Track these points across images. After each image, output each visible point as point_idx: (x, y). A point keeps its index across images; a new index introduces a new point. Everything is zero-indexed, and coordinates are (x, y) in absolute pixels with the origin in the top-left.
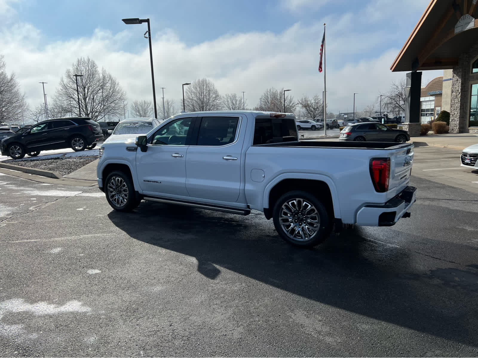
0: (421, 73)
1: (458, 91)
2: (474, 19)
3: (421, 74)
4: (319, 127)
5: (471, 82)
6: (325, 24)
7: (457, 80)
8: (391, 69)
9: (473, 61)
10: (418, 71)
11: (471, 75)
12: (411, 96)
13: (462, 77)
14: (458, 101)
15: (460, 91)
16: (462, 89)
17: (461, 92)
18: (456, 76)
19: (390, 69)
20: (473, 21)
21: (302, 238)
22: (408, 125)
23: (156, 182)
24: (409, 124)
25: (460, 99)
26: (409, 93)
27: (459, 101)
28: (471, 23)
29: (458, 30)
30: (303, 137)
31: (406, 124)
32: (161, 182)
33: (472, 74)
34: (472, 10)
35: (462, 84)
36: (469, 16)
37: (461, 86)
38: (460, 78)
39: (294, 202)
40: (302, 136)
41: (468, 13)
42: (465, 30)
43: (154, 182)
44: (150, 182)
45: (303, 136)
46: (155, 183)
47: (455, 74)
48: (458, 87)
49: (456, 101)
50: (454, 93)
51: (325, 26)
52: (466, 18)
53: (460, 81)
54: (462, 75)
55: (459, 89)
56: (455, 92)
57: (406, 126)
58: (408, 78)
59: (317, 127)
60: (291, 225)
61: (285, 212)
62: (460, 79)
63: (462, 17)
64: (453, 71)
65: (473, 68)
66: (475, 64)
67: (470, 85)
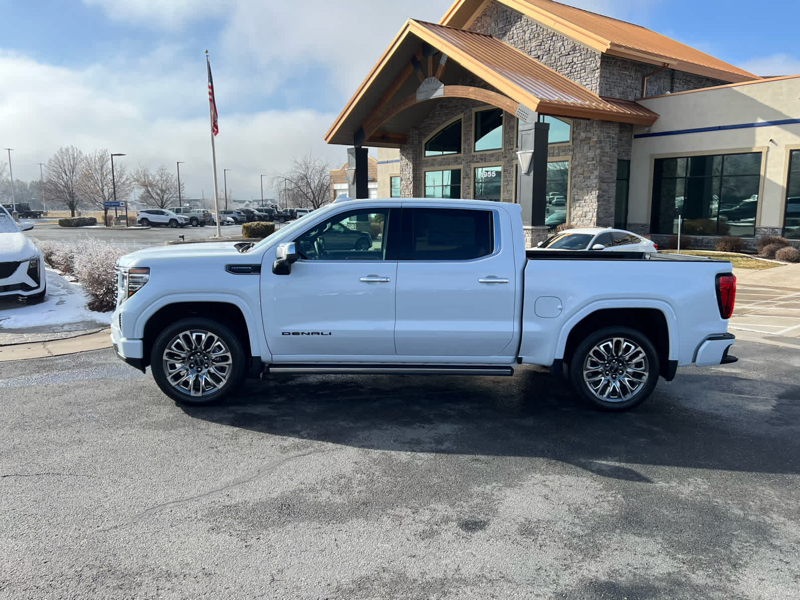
0: (367, 150)
1: (409, 179)
2: (443, 85)
3: (367, 152)
4: (184, 222)
5: (424, 169)
6: (207, 52)
7: (407, 164)
8: (326, 140)
9: (424, 142)
10: (363, 147)
11: (423, 159)
12: (357, 182)
13: (413, 161)
14: (409, 193)
15: (411, 180)
16: (414, 177)
17: (413, 181)
18: (404, 158)
19: (324, 139)
20: (441, 87)
21: (620, 397)
22: (355, 225)
23: (318, 333)
24: (356, 223)
25: (412, 190)
26: (354, 177)
27: (411, 193)
28: (439, 90)
29: (420, 97)
30: (184, 239)
31: (353, 223)
32: (330, 334)
33: (425, 158)
34: (439, 72)
35: (414, 170)
36: (437, 80)
37: (413, 173)
38: (410, 162)
39: (608, 345)
40: (180, 237)
41: (434, 75)
42: (431, 98)
43: (312, 333)
44: (301, 335)
45: (183, 237)
46: (314, 335)
47: (403, 155)
48: (409, 173)
49: (406, 193)
50: (403, 182)
51: (208, 54)
52: (433, 82)
53: (411, 166)
54: (413, 158)
55: (410, 176)
56: (405, 181)
57: (353, 225)
58: (350, 155)
59: (180, 222)
60: (601, 379)
61: (594, 361)
62: (411, 164)
63: (427, 79)
64: (401, 152)
65: (426, 150)
66: (428, 145)
67: (423, 173)
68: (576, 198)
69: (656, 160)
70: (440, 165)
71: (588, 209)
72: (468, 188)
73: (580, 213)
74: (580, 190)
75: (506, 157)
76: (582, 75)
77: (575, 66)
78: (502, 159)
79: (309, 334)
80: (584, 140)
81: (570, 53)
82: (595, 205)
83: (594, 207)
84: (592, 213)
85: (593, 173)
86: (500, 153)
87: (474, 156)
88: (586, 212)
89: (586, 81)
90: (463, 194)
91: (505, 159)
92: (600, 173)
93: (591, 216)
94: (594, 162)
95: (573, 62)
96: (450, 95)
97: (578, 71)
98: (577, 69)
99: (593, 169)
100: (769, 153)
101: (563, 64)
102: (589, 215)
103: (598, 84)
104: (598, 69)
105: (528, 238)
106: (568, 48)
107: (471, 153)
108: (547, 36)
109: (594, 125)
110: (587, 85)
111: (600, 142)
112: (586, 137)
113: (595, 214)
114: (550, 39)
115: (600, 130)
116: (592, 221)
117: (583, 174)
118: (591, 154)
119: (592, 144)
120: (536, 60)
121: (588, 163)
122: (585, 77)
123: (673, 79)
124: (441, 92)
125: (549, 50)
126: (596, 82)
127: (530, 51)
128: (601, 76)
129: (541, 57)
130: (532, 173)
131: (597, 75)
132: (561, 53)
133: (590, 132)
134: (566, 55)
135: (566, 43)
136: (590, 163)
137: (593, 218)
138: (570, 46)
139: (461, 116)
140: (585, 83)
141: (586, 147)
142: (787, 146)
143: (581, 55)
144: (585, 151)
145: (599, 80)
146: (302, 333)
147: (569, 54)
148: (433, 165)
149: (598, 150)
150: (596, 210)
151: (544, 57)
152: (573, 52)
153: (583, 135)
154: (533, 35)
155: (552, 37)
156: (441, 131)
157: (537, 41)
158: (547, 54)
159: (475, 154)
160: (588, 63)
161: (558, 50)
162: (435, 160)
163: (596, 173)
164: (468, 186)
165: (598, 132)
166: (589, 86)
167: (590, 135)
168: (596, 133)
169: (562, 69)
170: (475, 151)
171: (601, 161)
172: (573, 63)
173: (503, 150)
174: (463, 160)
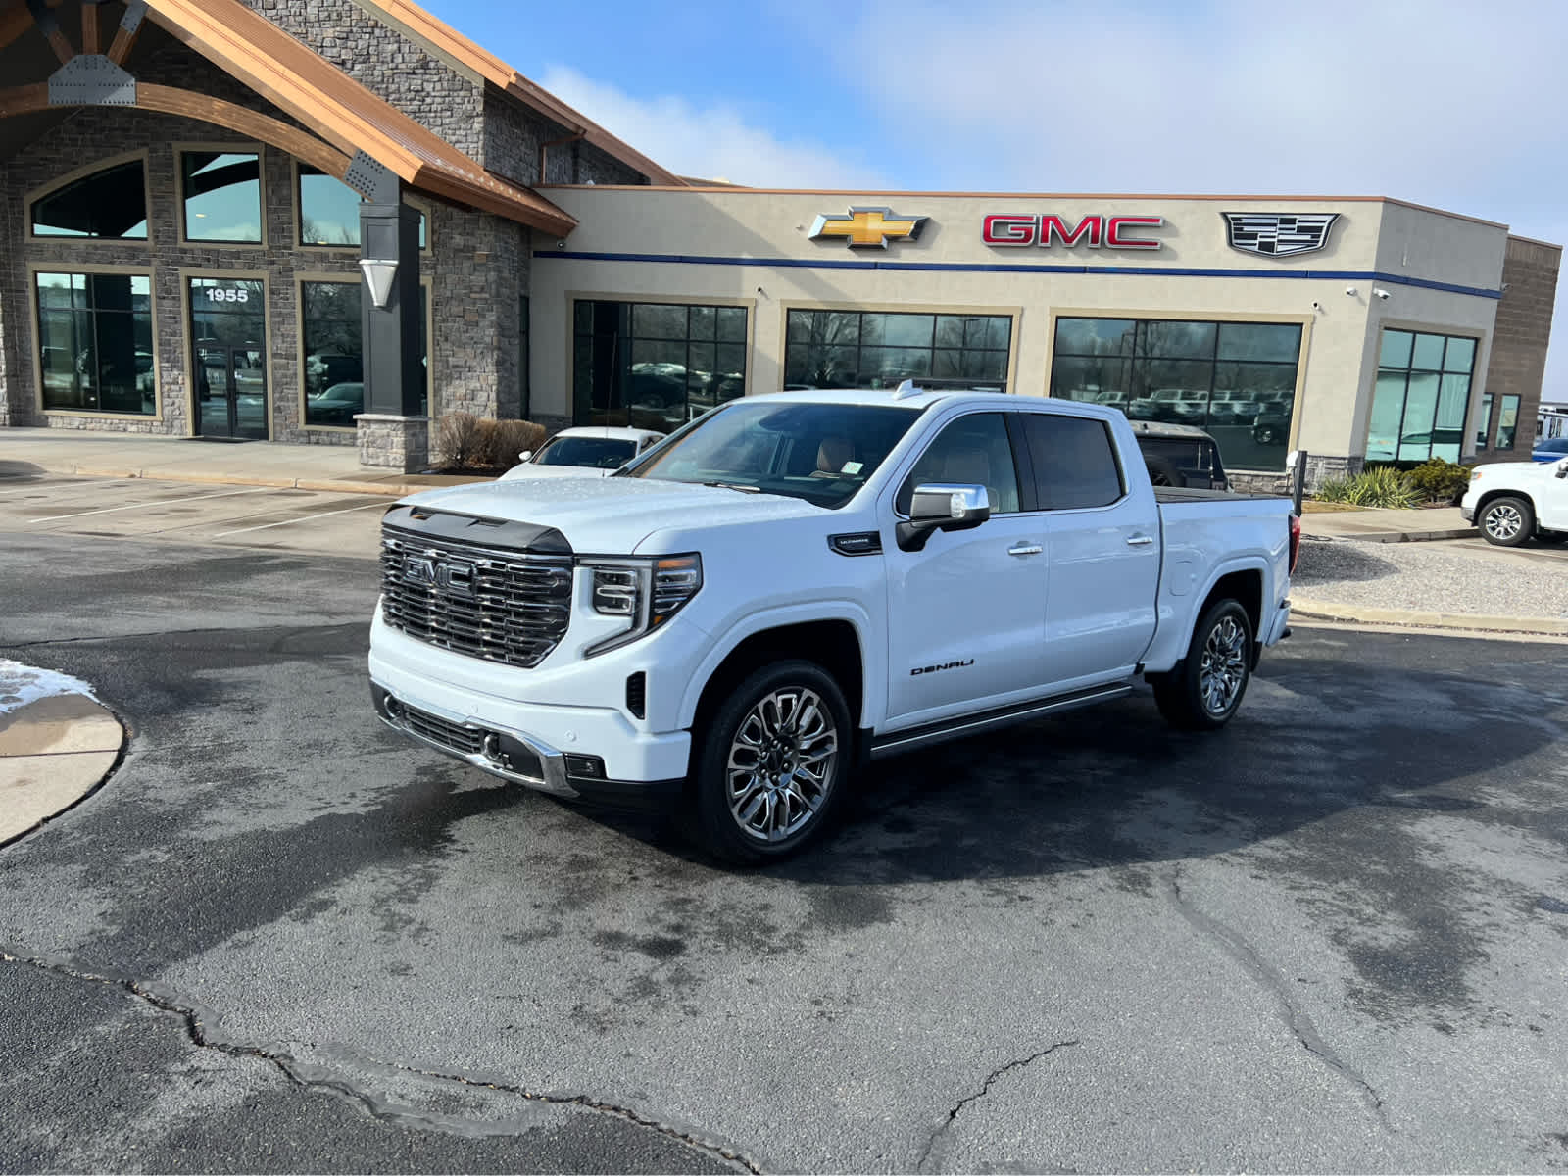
2: (134, 79)
9: (30, 198)
11: (28, 239)
20: (130, 83)
23: (957, 664)
28: (125, 88)
29: (61, 95)
32: (972, 662)
33: (35, 241)
34: (120, 47)
36: (112, 64)
41: (104, 49)
42: (98, 103)
43: (951, 666)
44: (936, 672)
52: (101, 66)
63: (80, 57)
65: (34, 221)
66: (39, 211)
67: (31, 275)
68: (451, 363)
69: (577, 302)
70: (85, 262)
71: (478, 385)
72: (172, 321)
73: (463, 391)
74: (459, 347)
75: (273, 262)
76: (447, 121)
77: (429, 100)
78: (264, 266)
79: (946, 667)
80: (461, 251)
81: (417, 71)
82: (493, 378)
83: (490, 382)
84: (486, 394)
85: (484, 316)
86: (256, 251)
87: (184, 251)
88: (473, 391)
89: (454, 135)
90: (160, 335)
91: (270, 267)
92: (498, 318)
93: (485, 398)
94: (487, 296)
95: (423, 90)
96: (153, 106)
97: (436, 111)
98: (434, 107)
99: (483, 309)
100: (758, 311)
101: (402, 89)
102: (482, 397)
103: (481, 144)
104: (478, 115)
105: (395, 440)
106: (413, 60)
107: (176, 243)
108: (361, 24)
109: (481, 225)
110: (457, 142)
111: (496, 258)
112: (464, 246)
113: (493, 395)
114: (368, 30)
115: (495, 236)
116: (488, 409)
117: (463, 316)
118: (478, 279)
119: (477, 260)
120: (336, 69)
121: (473, 295)
122: (453, 126)
123: (576, 157)
124: (127, 94)
125: (368, 53)
126: (476, 139)
127: (322, 47)
128: (485, 131)
129: (349, 65)
130: (397, 309)
131: (477, 127)
132: (397, 68)
133: (473, 235)
134: (408, 73)
135: (405, 49)
136: (478, 296)
137: (489, 403)
138: (414, 58)
139: (142, 154)
140: (454, 139)
141: (467, 264)
142: (782, 301)
143: (440, 81)
144: (466, 271)
145: (481, 137)
146: (938, 667)
147: (414, 73)
148: (60, 258)
149: (492, 274)
150: (494, 388)
151: (357, 67)
152: (421, 71)
153: (458, 240)
154: (326, 13)
155: (373, 28)
156: (83, 179)
157: (338, 29)
158: (363, 62)
159: (187, 245)
160: (458, 100)
161: (389, 59)
162: (68, 247)
163: (492, 317)
164: (175, 318)
165: (491, 238)
166: (462, 145)
167: (472, 241)
168: (486, 240)
169: (399, 100)
170: (186, 240)
171: (498, 294)
172: (424, 94)
173: (265, 246)
174: (154, 256)
